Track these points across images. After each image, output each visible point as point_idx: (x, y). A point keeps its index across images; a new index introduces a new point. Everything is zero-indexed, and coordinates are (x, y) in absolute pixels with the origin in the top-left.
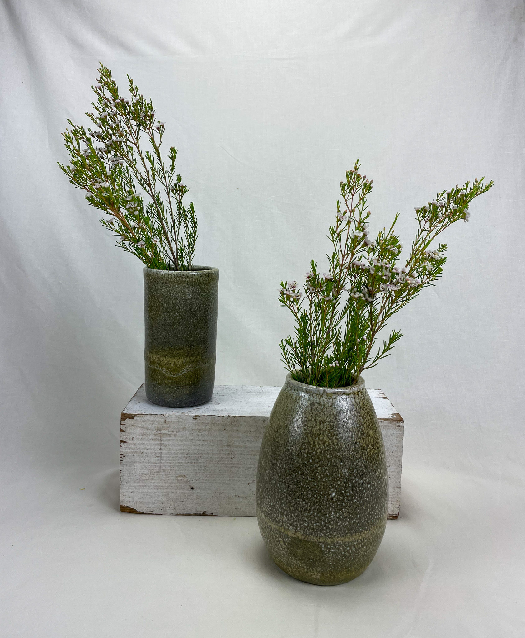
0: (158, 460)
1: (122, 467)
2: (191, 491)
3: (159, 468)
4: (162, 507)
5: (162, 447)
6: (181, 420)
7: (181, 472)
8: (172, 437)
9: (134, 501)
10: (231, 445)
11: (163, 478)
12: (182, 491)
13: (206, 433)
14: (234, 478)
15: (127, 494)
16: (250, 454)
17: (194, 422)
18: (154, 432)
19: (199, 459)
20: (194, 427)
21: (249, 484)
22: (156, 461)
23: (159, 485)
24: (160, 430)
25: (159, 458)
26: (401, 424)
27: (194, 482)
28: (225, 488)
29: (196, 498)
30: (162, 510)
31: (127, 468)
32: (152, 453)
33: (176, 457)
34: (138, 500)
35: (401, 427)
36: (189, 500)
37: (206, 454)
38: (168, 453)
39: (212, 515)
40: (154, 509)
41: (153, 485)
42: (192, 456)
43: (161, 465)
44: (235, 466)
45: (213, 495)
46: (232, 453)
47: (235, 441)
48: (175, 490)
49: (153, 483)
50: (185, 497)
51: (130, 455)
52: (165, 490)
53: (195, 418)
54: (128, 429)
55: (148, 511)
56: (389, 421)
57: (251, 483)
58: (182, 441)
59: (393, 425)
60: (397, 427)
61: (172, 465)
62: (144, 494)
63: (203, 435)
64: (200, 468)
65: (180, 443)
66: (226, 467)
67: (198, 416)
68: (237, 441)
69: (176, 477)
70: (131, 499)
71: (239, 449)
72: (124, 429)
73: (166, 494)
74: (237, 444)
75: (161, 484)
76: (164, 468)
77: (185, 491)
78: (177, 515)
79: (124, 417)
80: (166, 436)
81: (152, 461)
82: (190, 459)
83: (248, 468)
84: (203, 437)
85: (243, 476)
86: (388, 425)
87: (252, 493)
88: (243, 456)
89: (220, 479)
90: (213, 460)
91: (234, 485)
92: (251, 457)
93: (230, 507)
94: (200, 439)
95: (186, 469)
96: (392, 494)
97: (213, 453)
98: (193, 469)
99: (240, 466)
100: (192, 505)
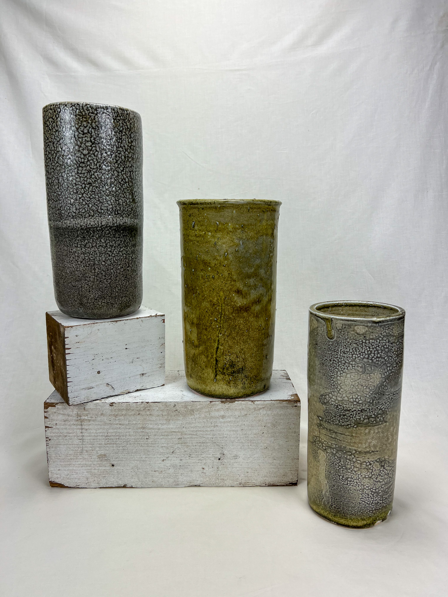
0: (80, 442)
1: (49, 449)
2: (112, 468)
3: (81, 449)
4: (87, 482)
5: (83, 431)
6: (99, 407)
7: (102, 451)
8: (91, 422)
9: (62, 477)
10: (145, 428)
11: (86, 458)
12: (104, 468)
13: (122, 418)
14: (150, 456)
15: (55, 472)
16: (163, 434)
17: (110, 408)
18: (75, 418)
19: (117, 440)
20: (111, 413)
21: (163, 460)
22: (79, 443)
23: (82, 463)
24: (80, 416)
25: (81, 441)
26: (298, 404)
27: (114, 460)
28: (142, 464)
29: (116, 473)
30: (87, 485)
31: (53, 449)
32: (74, 436)
33: (96, 439)
34: (65, 476)
35: (298, 407)
36: (111, 475)
37: (123, 436)
38: (89, 436)
39: (132, 487)
40: (80, 484)
41: (77, 463)
42: (111, 438)
43: (83, 446)
44: (150, 445)
45: (132, 470)
46: (147, 434)
47: (149, 424)
48: (98, 467)
49: (78, 462)
50: (107, 473)
51: (55, 438)
52: (88, 468)
53: (111, 405)
54: (51, 416)
55: (75, 485)
56: (287, 402)
57: (165, 460)
58: (101, 425)
59: (291, 405)
60: (294, 407)
61: (93, 446)
62: (70, 471)
63: (120, 419)
64: (119, 448)
65: (99, 427)
66: (142, 446)
67: (114, 403)
68: (151, 424)
69: (98, 456)
70: (59, 476)
71: (153, 431)
72: (47, 416)
73: (90, 471)
74: (151, 426)
75: (84, 462)
76: (86, 449)
77: (107, 468)
78: (101, 488)
79: (46, 406)
80: (86, 421)
81: (75, 443)
82: (109, 441)
83: (162, 447)
84: (120, 421)
85: (158, 454)
86: (287, 405)
87: (167, 468)
88: (156, 437)
89: (137, 457)
90: (130, 440)
91: (150, 461)
92: (165, 437)
93: (148, 480)
94: (117, 423)
95: (106, 449)
96: (291, 464)
97: (129, 435)
98: (112, 449)
99: (154, 445)
100: (113, 480)
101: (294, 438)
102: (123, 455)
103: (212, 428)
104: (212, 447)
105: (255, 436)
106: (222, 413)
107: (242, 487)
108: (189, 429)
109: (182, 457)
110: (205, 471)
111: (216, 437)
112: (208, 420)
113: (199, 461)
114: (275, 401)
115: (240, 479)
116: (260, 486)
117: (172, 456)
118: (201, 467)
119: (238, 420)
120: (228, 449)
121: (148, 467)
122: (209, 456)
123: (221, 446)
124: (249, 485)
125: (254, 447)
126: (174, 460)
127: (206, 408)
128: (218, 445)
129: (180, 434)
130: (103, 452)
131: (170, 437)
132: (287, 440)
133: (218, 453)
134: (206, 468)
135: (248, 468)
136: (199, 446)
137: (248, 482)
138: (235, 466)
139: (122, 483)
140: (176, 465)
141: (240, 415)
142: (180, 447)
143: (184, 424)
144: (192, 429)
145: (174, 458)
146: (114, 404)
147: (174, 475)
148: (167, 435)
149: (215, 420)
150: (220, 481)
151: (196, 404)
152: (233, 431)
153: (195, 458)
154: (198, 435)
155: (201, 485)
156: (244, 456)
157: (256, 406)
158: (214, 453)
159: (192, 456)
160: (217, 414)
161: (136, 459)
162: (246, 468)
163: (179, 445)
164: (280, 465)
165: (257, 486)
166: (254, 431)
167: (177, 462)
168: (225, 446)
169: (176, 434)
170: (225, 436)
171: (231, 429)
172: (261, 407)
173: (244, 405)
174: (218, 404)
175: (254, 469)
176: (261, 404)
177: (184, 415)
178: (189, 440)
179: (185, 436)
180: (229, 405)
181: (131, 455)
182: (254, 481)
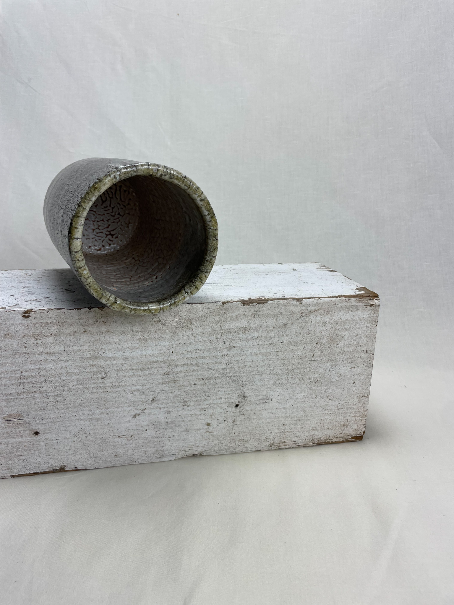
2: (35, 438)
7: (12, 408)
10: (98, 357)
12: (18, 440)
13: (51, 340)
14: (110, 410)
16: (134, 368)
17: (23, 322)
19: (42, 385)
20: (26, 332)
21: (135, 416)
26: (376, 301)
27: (38, 424)
28: (95, 426)
29: (44, 447)
35: (376, 306)
36: (33, 452)
37: (54, 376)
39: (76, 470)
42: (28, 380)
44: (109, 389)
45: (75, 439)
46: (102, 370)
47: (106, 351)
48: (5, 439)
50: (25, 448)
53: (26, 315)
56: (358, 299)
57: (139, 415)
58: (6, 357)
59: (363, 304)
60: (369, 307)
63: (45, 344)
64: (47, 400)
66: (93, 392)
67: (31, 311)
69: (4, 418)
71: (115, 362)
74: (110, 354)
77: (24, 439)
78: (14, 476)
82: (26, 387)
83: (133, 391)
84: (46, 348)
85: (125, 405)
86: (357, 304)
87: (141, 429)
88: (121, 373)
89: (84, 414)
90: (69, 384)
91: (110, 420)
92: (137, 373)
93: (106, 454)
94: (41, 351)
95: (20, 403)
96: (356, 406)
97: (67, 374)
98: (33, 402)
99: (118, 389)
100: (39, 459)
101: (364, 361)
102: (56, 411)
103: (224, 353)
104: (225, 386)
105: (299, 361)
106: (244, 323)
107: (274, 450)
108: (183, 356)
109: (170, 407)
110: (211, 429)
111: (232, 368)
112: (219, 336)
113: (202, 412)
114: (337, 297)
115: (272, 437)
116: (305, 446)
117: (151, 407)
118: (204, 422)
119: (272, 334)
120: (253, 387)
121: (105, 430)
122: (219, 401)
123: (241, 383)
124: (286, 447)
125: (297, 381)
126: (155, 414)
127: (214, 313)
128: (235, 381)
129: (167, 365)
130: (14, 410)
131: (147, 372)
132: (352, 365)
133: (236, 396)
134: (214, 424)
135: (286, 417)
136: (202, 385)
137: (284, 442)
138: (263, 416)
139: (56, 464)
140: (158, 422)
141: (274, 326)
142: (166, 389)
143: (175, 345)
144: (189, 355)
145: (154, 410)
146: (32, 314)
147: (156, 440)
148: (141, 370)
149: (231, 337)
150: (237, 443)
151: (196, 308)
152: (262, 354)
153: (193, 408)
154: (199, 364)
155: (204, 453)
156: (279, 397)
157: (303, 308)
158: (229, 396)
159: (189, 404)
160: (235, 325)
161: (84, 417)
162: (282, 417)
163: (164, 385)
164: (339, 409)
165: (299, 447)
166: (299, 353)
167: (162, 416)
168: (247, 383)
169: (158, 366)
170: (248, 364)
171: (259, 352)
172: (314, 308)
173: (283, 308)
174: (237, 306)
175: (296, 419)
176: (314, 303)
177: (174, 329)
178: (183, 374)
179: (176, 369)
180: (257, 308)
181: (73, 411)
182: (294, 439)
